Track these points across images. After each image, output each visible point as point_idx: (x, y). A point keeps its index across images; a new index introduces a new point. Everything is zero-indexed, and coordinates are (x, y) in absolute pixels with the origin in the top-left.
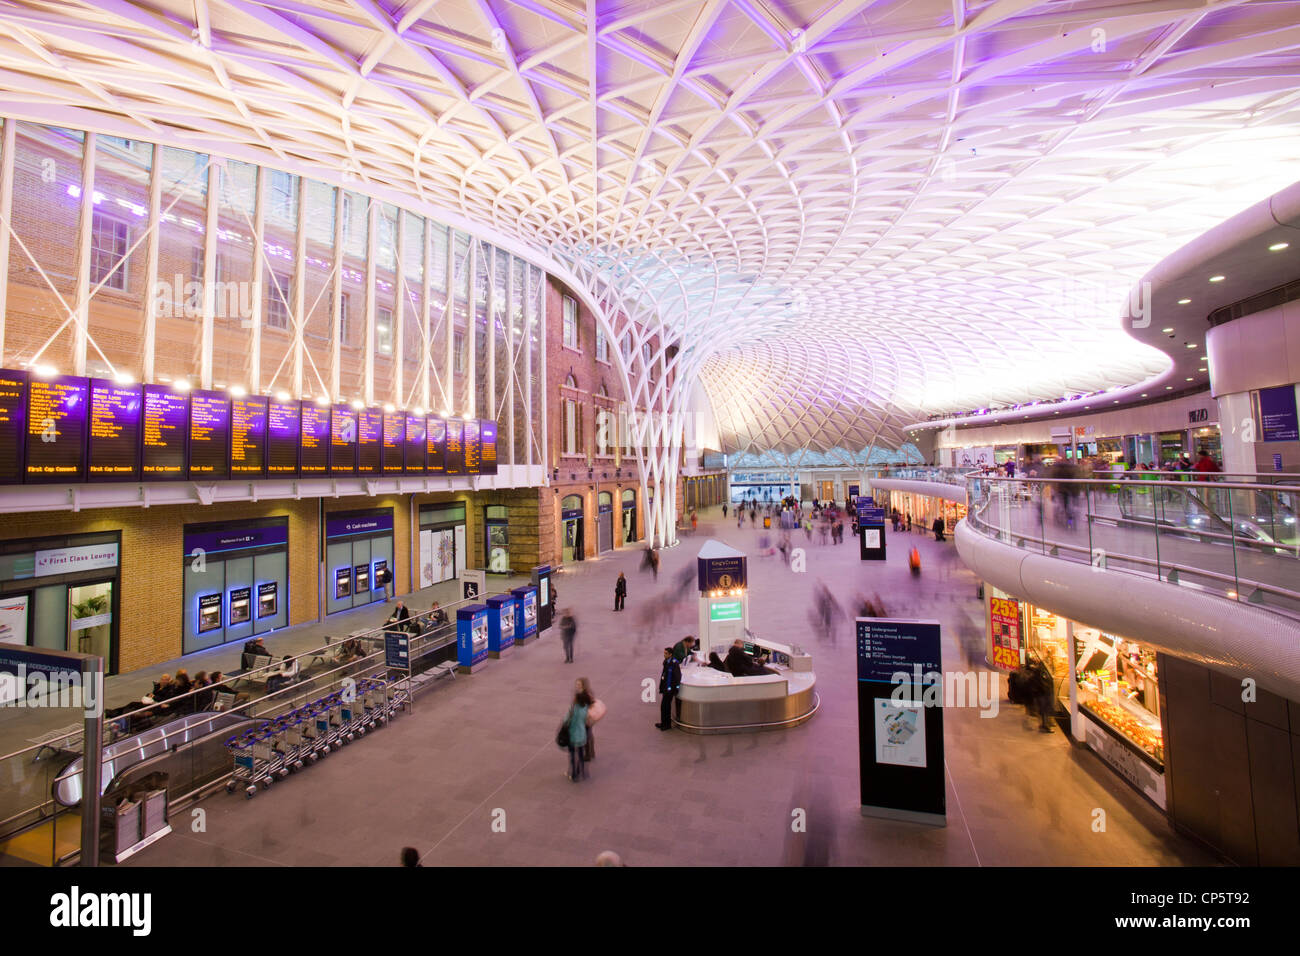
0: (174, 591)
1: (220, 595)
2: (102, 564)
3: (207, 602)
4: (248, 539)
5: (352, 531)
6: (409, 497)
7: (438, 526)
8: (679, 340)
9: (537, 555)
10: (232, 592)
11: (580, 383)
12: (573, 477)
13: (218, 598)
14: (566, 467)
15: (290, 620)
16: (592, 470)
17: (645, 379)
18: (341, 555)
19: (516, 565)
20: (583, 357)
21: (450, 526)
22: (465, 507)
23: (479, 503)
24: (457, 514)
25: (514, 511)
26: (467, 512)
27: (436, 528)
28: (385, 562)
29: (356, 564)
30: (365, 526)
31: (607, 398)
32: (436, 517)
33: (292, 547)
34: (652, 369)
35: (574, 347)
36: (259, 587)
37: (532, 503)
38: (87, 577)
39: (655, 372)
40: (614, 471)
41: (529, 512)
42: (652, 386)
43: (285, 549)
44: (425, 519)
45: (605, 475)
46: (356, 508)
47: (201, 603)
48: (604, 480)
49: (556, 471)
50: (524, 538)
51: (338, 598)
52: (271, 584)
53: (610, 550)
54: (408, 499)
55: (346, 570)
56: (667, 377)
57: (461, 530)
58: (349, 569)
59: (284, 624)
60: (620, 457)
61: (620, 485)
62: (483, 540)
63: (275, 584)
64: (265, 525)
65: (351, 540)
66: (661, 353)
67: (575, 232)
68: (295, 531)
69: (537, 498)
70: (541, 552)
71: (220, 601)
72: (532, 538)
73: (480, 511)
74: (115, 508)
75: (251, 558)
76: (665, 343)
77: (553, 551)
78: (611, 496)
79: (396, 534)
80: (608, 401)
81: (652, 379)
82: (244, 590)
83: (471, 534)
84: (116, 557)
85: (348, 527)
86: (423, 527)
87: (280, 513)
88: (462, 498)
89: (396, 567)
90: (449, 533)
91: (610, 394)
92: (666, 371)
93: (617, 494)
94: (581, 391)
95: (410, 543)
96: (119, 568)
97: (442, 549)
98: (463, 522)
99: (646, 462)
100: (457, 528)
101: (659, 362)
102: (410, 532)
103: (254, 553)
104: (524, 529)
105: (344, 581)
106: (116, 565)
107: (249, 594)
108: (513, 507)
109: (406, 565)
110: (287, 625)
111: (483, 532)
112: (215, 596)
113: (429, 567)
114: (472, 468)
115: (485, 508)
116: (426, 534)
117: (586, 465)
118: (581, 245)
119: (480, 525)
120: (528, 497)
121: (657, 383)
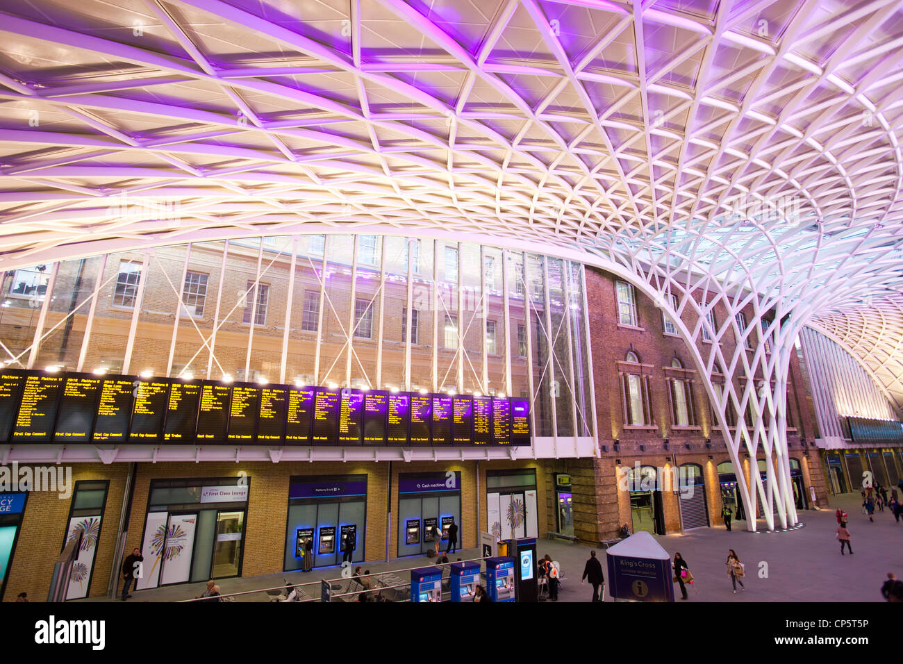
0: (280, 523)
1: (312, 530)
2: (238, 498)
3: (302, 534)
4: (335, 489)
5: (422, 489)
6: (475, 463)
7: (506, 490)
8: (775, 306)
9: (596, 525)
10: (321, 529)
11: (644, 358)
12: (642, 448)
13: (311, 532)
14: (631, 438)
15: (366, 557)
16: (667, 441)
17: (741, 349)
18: (412, 509)
19: (579, 532)
20: (647, 334)
21: (521, 490)
22: (535, 474)
23: (549, 470)
24: (529, 480)
25: (575, 480)
26: (538, 477)
27: (503, 491)
28: (453, 518)
29: (425, 517)
30: (434, 486)
31: (683, 370)
32: (504, 482)
33: (369, 499)
34: (748, 337)
35: (634, 326)
36: (342, 527)
37: (589, 472)
38: (229, 506)
39: (752, 341)
40: (702, 443)
41: (587, 482)
42: (751, 354)
43: (364, 500)
44: (493, 482)
45: (688, 447)
46: (425, 471)
47: (298, 534)
48: (686, 451)
49: (617, 442)
50: (585, 506)
51: (407, 544)
52: (352, 526)
53: (706, 527)
54: (473, 465)
55: (416, 521)
56: (765, 345)
57: (531, 495)
58: (419, 521)
59: (361, 559)
60: (709, 427)
61: (711, 457)
62: (553, 506)
63: (355, 526)
64: (350, 480)
65: (422, 496)
66: (756, 321)
67: (635, 224)
68: (372, 487)
69: (593, 468)
70: (599, 522)
71: (312, 534)
72: (590, 507)
73: (549, 478)
74: (247, 462)
75: (337, 505)
76: (761, 311)
77: (617, 522)
78: (701, 468)
79: (463, 494)
80: (685, 372)
81: (750, 347)
82: (330, 528)
83: (543, 498)
84: (246, 495)
85: (419, 486)
86: (490, 490)
87: (361, 471)
88: (532, 466)
89: (463, 522)
90: (519, 497)
91: (686, 365)
92: (763, 339)
93: (710, 466)
94: (643, 365)
95: (477, 503)
96: (247, 502)
97: (511, 510)
98: (534, 487)
99: (733, 433)
100: (527, 492)
101: (755, 330)
102: (476, 494)
103: (339, 501)
104: (584, 497)
105: (413, 530)
106: (246, 500)
107: (334, 532)
108: (574, 476)
109: (473, 521)
110: (364, 560)
111: (554, 498)
112: (309, 530)
113: (498, 526)
114: (502, 440)
115: (555, 475)
116: (493, 497)
117: (660, 436)
118: (641, 234)
119: (550, 490)
120: (585, 468)
121: (755, 350)
